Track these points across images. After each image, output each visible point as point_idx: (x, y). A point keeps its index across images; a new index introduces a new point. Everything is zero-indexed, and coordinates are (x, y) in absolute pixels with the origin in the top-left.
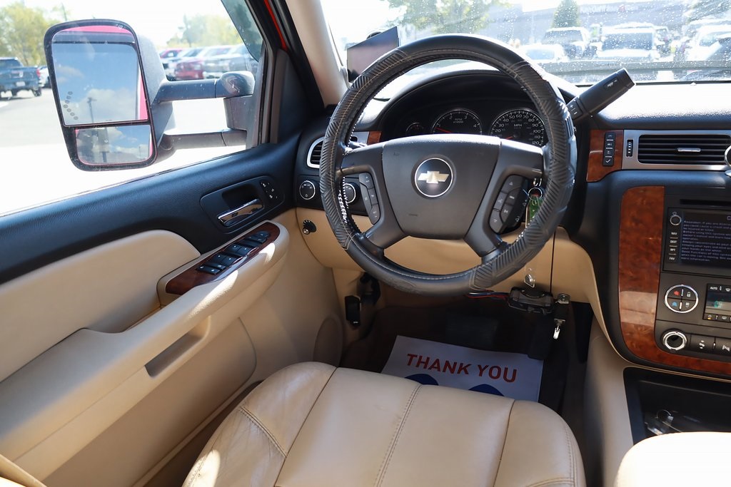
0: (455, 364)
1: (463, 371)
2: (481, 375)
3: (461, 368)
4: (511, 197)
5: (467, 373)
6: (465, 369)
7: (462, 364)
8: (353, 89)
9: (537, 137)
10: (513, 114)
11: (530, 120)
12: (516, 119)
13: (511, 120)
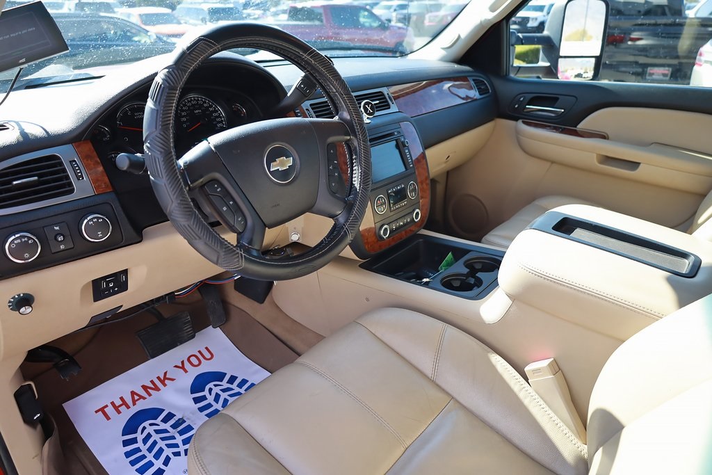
0: (152, 382)
1: (167, 382)
2: (186, 371)
3: (162, 381)
4: (335, 162)
5: (172, 380)
6: (166, 379)
7: (159, 377)
9: (218, 120)
10: (189, 102)
11: (205, 105)
12: (193, 105)
13: (189, 107)
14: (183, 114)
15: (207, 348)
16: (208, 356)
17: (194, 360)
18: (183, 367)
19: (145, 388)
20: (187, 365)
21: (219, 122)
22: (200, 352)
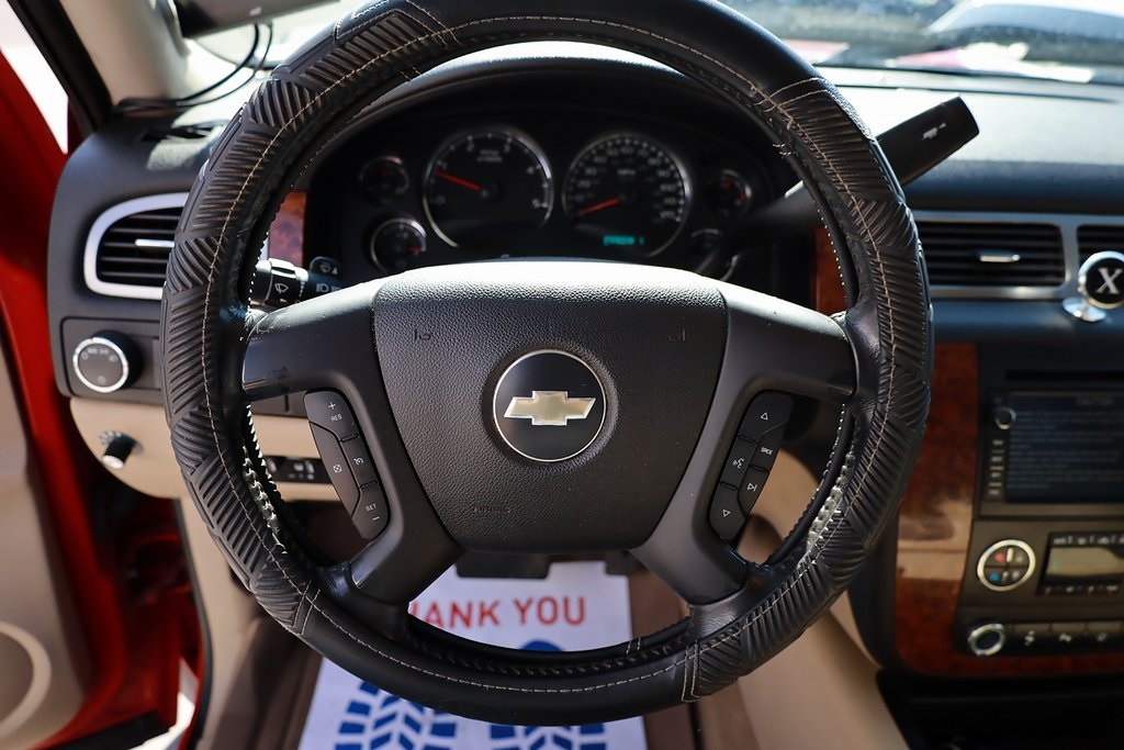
0: (470, 606)
1: (488, 620)
2: (523, 620)
3: (483, 614)
4: (764, 450)
5: (496, 621)
6: (490, 613)
7: (482, 605)
8: (255, 127)
9: (670, 201)
10: (615, 146)
11: (653, 162)
12: (622, 157)
13: (610, 158)
14: (589, 171)
15: (581, 602)
16: (574, 615)
17: (548, 610)
18: (523, 610)
19: (455, 609)
20: (532, 612)
21: (669, 208)
22: (566, 601)
